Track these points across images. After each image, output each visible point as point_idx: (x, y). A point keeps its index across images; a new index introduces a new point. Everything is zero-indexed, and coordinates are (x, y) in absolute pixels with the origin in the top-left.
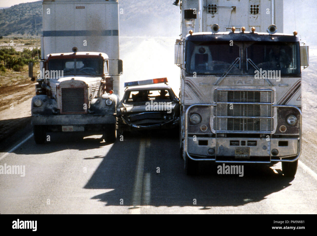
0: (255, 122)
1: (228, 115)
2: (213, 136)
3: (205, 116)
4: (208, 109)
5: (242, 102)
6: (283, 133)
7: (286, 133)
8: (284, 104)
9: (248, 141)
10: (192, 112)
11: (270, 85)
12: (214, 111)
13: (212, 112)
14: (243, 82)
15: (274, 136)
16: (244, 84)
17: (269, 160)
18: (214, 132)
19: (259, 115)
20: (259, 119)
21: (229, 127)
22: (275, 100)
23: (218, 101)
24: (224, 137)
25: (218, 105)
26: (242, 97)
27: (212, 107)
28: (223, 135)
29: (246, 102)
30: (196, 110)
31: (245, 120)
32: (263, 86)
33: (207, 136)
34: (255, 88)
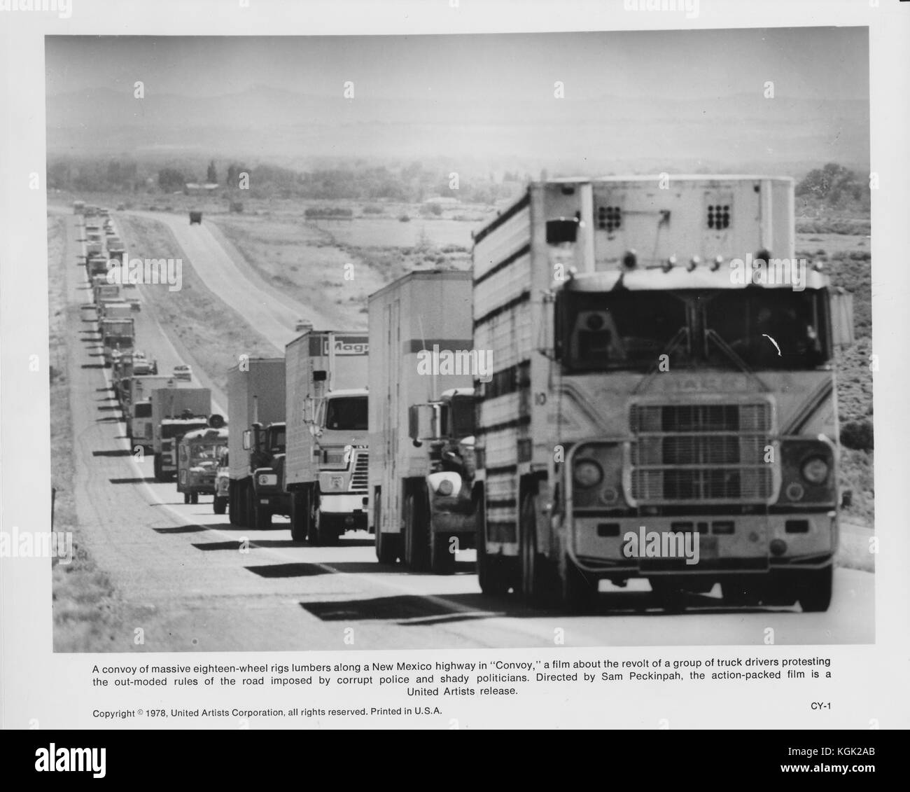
0: (727, 478)
1: (666, 461)
2: (632, 513)
3: (610, 466)
4: (616, 450)
5: (697, 429)
6: (796, 502)
7: (803, 500)
8: (796, 432)
9: (715, 524)
10: (579, 457)
11: (760, 391)
12: (633, 454)
13: (627, 457)
14: (699, 385)
15: (775, 510)
16: (699, 389)
17: (765, 567)
18: (633, 503)
19: (736, 459)
20: (737, 470)
21: (669, 493)
22: (774, 423)
23: (642, 430)
24: (657, 515)
25: (641, 439)
26: (696, 419)
27: (627, 446)
28: (654, 511)
29: (704, 429)
30: (588, 453)
31: (706, 472)
32: (744, 392)
33: (616, 513)
34: (726, 396)
